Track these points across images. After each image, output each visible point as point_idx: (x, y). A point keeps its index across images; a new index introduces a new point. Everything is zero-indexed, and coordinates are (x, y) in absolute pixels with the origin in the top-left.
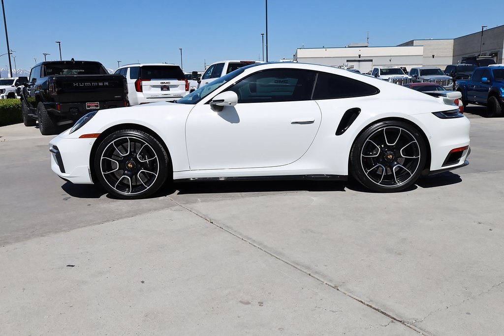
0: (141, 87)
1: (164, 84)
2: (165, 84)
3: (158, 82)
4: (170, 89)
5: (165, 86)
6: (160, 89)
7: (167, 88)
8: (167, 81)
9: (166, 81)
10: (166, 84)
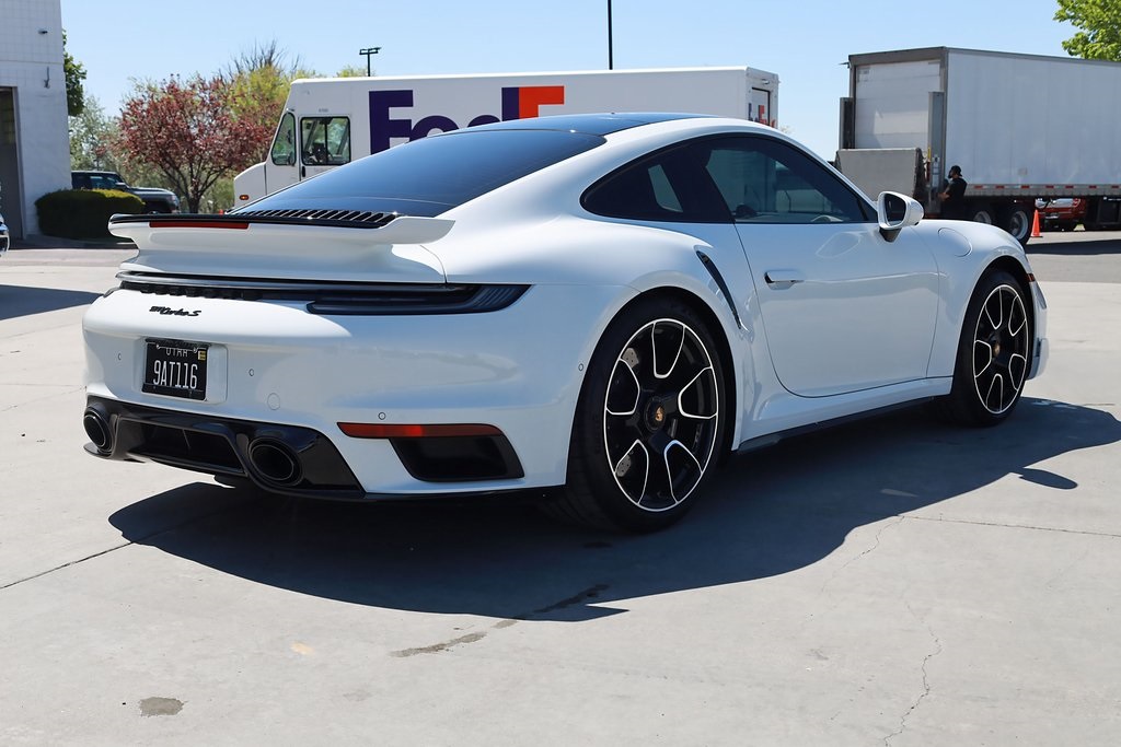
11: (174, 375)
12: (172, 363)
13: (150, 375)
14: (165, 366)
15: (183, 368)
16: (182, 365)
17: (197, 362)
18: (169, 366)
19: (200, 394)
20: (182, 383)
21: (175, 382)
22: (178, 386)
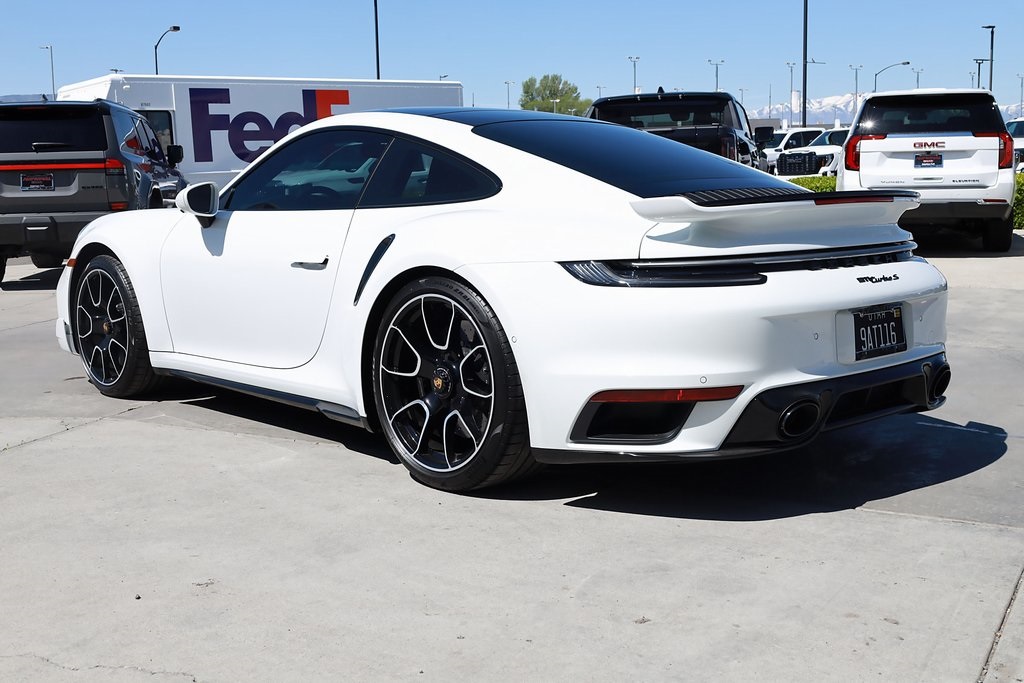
0: (857, 156)
1: (923, 149)
2: (927, 149)
3: (906, 142)
4: (945, 162)
5: (929, 152)
6: (913, 161)
7: (937, 159)
8: (936, 139)
9: (929, 139)
10: (932, 149)
11: (878, 337)
12: (875, 327)
13: (859, 344)
14: (869, 332)
15: (884, 327)
16: (883, 326)
17: (894, 320)
18: (872, 330)
19: (902, 346)
20: (885, 343)
21: (879, 344)
22: (883, 345)
